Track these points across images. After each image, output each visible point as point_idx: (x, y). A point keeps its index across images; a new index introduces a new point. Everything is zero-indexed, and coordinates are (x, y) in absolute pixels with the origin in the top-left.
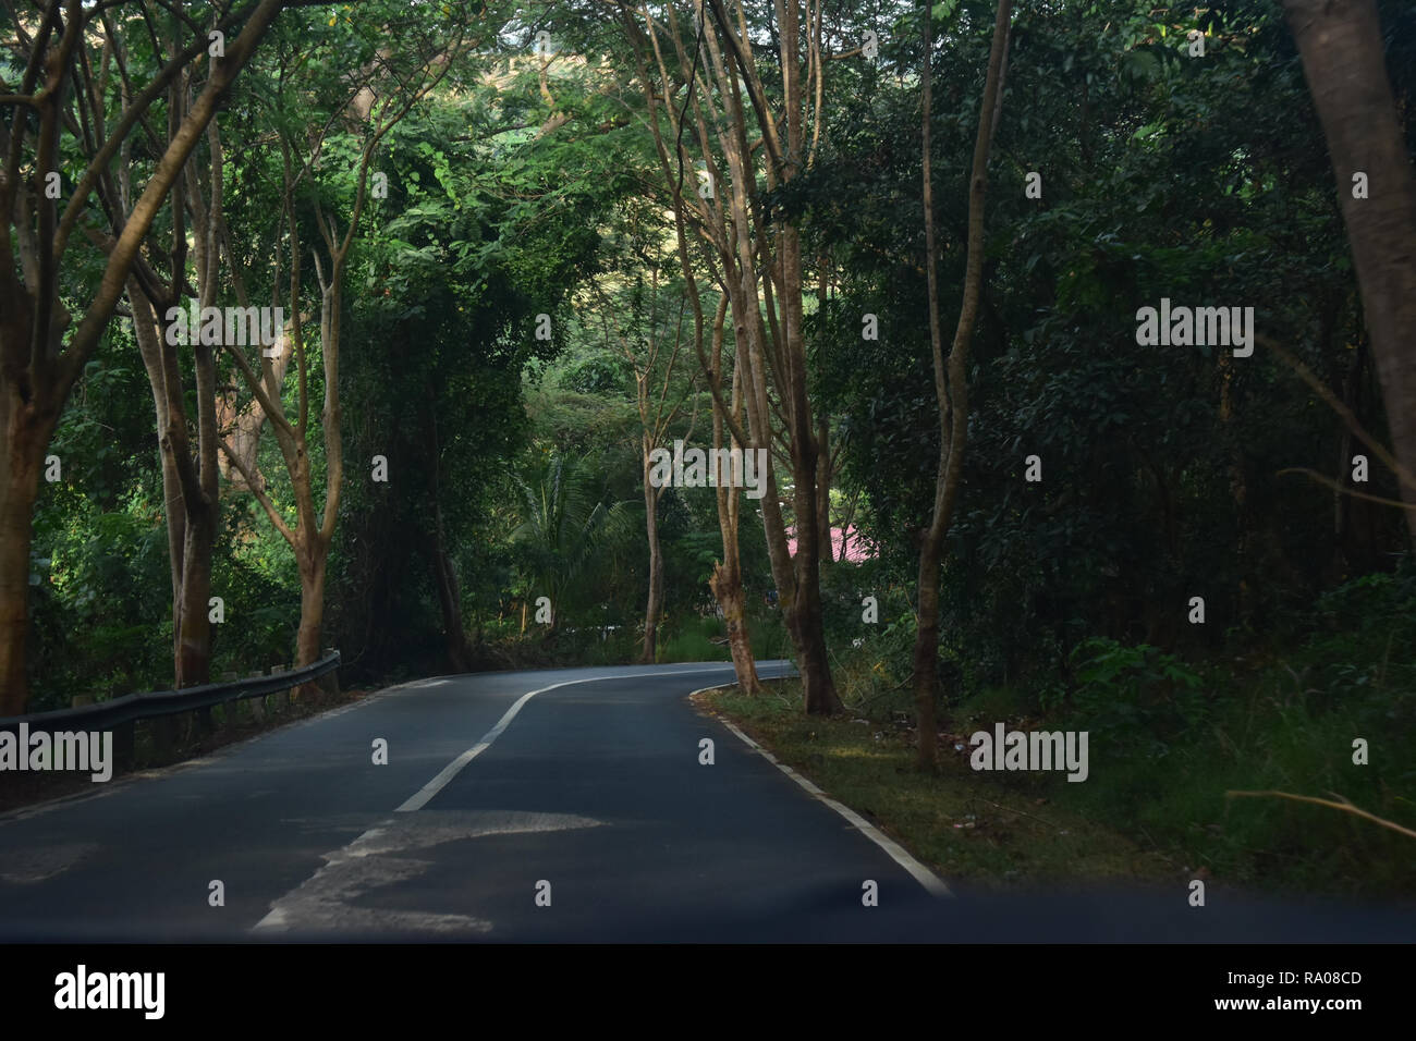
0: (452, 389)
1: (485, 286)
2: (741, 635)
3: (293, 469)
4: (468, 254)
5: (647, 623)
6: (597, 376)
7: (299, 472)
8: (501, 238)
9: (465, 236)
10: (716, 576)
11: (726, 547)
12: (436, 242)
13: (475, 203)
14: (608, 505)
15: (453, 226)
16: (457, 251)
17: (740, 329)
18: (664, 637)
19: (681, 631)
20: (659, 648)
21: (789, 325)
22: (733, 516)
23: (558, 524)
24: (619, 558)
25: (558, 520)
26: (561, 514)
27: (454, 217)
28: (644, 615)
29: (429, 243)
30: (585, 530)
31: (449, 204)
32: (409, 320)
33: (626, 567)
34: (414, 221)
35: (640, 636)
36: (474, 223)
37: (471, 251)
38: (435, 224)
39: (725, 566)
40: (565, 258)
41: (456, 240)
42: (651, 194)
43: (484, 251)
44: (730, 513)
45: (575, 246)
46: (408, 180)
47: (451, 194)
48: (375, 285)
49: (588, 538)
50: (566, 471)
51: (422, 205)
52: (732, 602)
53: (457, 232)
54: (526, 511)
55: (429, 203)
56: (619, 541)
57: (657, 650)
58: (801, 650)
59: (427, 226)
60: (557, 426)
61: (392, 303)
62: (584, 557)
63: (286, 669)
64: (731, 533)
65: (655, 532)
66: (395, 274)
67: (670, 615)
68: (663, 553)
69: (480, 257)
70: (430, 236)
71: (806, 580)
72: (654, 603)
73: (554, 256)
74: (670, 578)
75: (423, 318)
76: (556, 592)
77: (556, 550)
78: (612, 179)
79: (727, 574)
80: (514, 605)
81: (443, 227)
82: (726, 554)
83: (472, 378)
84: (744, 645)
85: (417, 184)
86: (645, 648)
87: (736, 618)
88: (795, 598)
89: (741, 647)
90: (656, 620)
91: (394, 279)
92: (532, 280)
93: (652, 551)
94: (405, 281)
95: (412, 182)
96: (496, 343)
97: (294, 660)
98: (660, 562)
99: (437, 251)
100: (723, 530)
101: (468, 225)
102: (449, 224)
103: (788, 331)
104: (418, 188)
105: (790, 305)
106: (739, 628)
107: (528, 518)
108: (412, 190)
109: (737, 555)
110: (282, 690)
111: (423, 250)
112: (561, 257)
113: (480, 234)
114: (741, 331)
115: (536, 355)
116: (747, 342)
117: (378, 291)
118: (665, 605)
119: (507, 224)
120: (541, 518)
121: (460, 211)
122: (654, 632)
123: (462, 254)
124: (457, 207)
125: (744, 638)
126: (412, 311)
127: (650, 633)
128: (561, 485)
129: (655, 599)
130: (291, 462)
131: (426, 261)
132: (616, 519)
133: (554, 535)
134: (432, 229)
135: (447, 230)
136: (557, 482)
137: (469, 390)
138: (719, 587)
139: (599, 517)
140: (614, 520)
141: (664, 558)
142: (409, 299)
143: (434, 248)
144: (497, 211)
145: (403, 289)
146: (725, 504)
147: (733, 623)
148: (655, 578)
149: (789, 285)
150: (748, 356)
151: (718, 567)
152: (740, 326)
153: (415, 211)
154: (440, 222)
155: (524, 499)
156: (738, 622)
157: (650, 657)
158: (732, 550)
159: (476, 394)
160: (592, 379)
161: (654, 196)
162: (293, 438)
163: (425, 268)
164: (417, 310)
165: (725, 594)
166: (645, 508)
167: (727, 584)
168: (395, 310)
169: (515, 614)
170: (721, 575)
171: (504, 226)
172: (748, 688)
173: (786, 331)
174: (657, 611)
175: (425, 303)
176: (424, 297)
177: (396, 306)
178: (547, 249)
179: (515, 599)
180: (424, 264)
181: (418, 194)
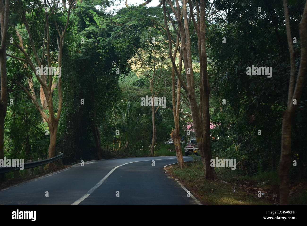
0: (98, 80)
1: (107, 51)
2: (179, 150)
3: (48, 99)
4: (102, 41)
5: (152, 146)
6: (140, 83)
7: (49, 100)
8: (112, 36)
9: (102, 36)
10: (172, 133)
11: (175, 124)
12: (94, 37)
13: (105, 27)
14: (142, 115)
15: (99, 33)
16: (99, 40)
17: (184, 48)
18: (156, 149)
19: (161, 148)
20: (155, 152)
21: (202, 46)
22: (177, 115)
23: (129, 120)
24: (145, 129)
25: (129, 119)
26: (130, 117)
27: (99, 31)
28: (151, 143)
29: (92, 38)
30: (136, 121)
31: (98, 27)
32: (86, 59)
33: (146, 131)
34: (87, 32)
35: (150, 149)
36: (104, 32)
37: (103, 40)
38: (93, 32)
39: (175, 130)
40: (130, 43)
41: (99, 37)
42: (154, 27)
43: (107, 40)
44: (177, 114)
45: (133, 40)
46: (86, 20)
47: (98, 24)
48: (76, 50)
49: (136, 123)
50: (131, 106)
51: (90, 27)
52: (177, 140)
53: (100, 35)
54: (121, 116)
55: (92, 27)
56: (145, 124)
57: (154, 152)
58: (203, 157)
59: (91, 33)
60: (130, 96)
61: (81, 55)
62: (135, 128)
63: (42, 159)
64: (177, 120)
65: (154, 122)
66: (82, 47)
67: (158, 143)
68: (156, 127)
69: (106, 42)
70: (92, 36)
71: (205, 133)
72: (154, 140)
73: (127, 43)
74: (158, 134)
75: (90, 59)
76: (128, 137)
77: (128, 126)
78: (143, 21)
79: (176, 132)
80: (117, 141)
81: (96, 33)
82: (175, 126)
83: (104, 77)
84: (180, 153)
85: (88, 21)
86: (151, 152)
87: (178, 145)
88: (202, 140)
89: (179, 154)
90: (154, 145)
91: (81, 48)
92: (121, 50)
93: (153, 127)
94: (85, 48)
95: (87, 20)
96: (112, 69)
97: (47, 156)
98: (155, 130)
99: (94, 40)
100: (175, 119)
101: (103, 32)
102: (97, 33)
103: (201, 48)
104: (89, 22)
105: (202, 39)
106: (179, 148)
107: (121, 118)
108: (87, 23)
109: (178, 127)
110: (40, 165)
111: (90, 40)
112: (129, 43)
113: (106, 35)
114: (185, 49)
115: (123, 73)
116: (186, 53)
117: (77, 52)
118: (157, 141)
119: (114, 33)
120: (124, 118)
121: (100, 29)
122: (154, 147)
123: (101, 41)
124: (100, 28)
125: (180, 151)
126: (87, 57)
127: (153, 148)
128: (130, 109)
129: (154, 139)
130: (47, 97)
131: (91, 43)
132: (144, 119)
133: (128, 122)
134: (93, 34)
135: (96, 35)
136: (129, 109)
137: (103, 80)
138: (173, 136)
139: (140, 118)
140: (144, 118)
141: (157, 129)
142: (86, 53)
143: (93, 39)
144: (111, 29)
145: (84, 51)
146: (175, 111)
147: (177, 147)
148: (154, 134)
149: (202, 32)
150: (187, 57)
151: (173, 130)
152: (184, 47)
153: (88, 29)
154: (95, 32)
155: (120, 113)
156: (179, 147)
157: (153, 155)
158: (177, 125)
159: (105, 81)
160: (139, 84)
161: (155, 27)
162: (48, 90)
163: (91, 45)
164: (88, 57)
165: (175, 138)
166: (152, 116)
167: (175, 135)
168: (82, 57)
169: (118, 143)
170: (174, 132)
171: (113, 33)
172: (181, 166)
173: (200, 48)
174: (155, 142)
175: (90, 55)
176: (90, 53)
177: (82, 55)
178: (125, 41)
179: (118, 139)
180: (90, 44)
181: (89, 24)
